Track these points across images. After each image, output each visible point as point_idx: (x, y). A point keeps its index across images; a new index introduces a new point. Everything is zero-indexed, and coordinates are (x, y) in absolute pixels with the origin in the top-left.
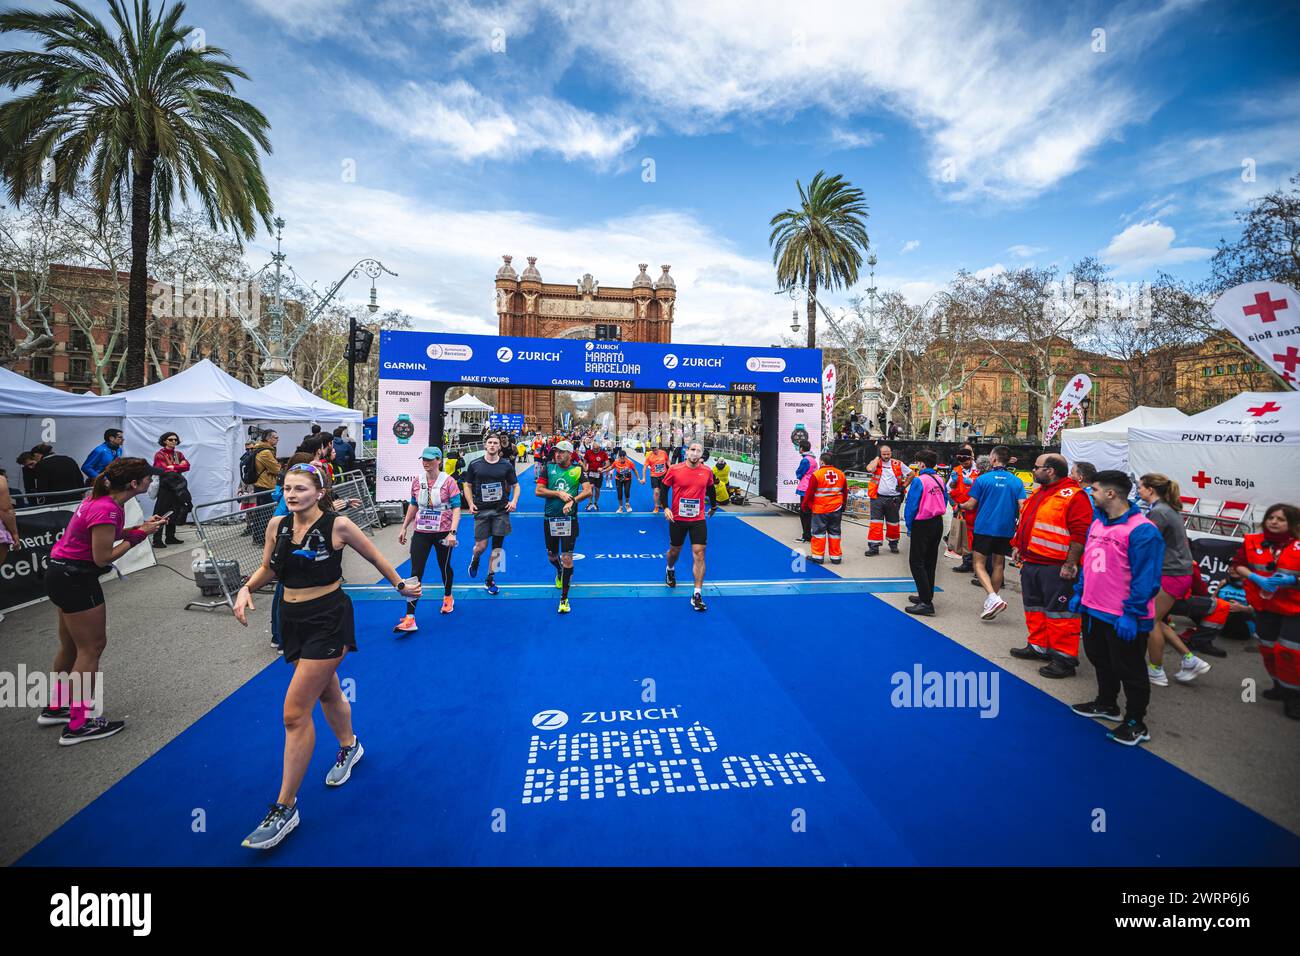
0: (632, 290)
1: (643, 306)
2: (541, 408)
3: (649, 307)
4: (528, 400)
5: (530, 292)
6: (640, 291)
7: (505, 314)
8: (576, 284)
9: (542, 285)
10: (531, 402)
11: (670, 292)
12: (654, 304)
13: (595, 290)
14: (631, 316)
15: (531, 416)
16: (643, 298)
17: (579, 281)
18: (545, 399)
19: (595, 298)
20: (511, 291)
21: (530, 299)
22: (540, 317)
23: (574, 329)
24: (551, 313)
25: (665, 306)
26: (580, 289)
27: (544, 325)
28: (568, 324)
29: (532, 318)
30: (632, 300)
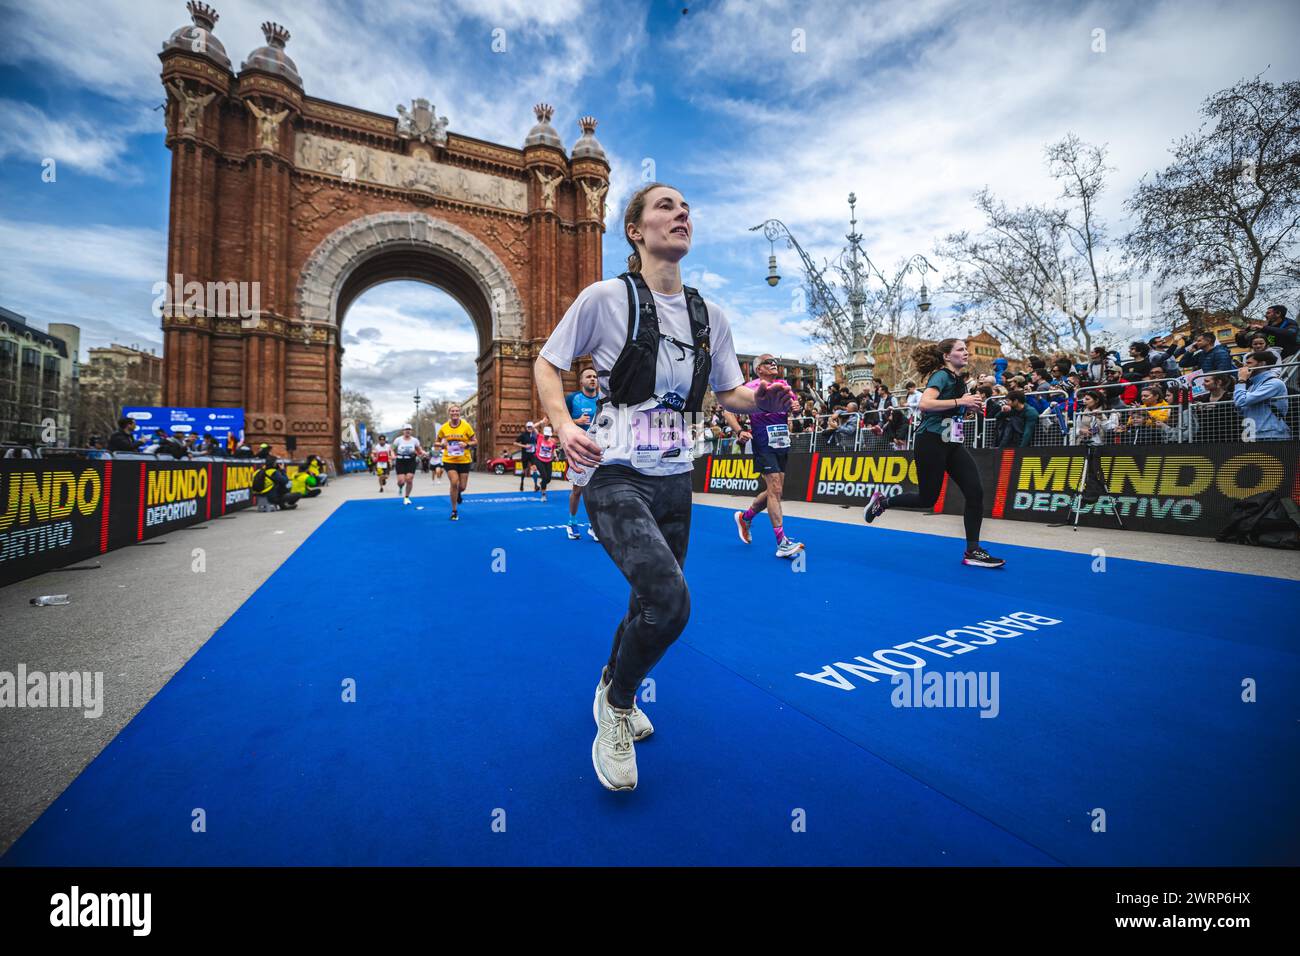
0: (524, 152)
1: (549, 187)
2: (301, 396)
3: (561, 189)
4: (261, 375)
5: (269, 103)
6: (541, 154)
7: (190, 145)
8: (395, 114)
9: (305, 98)
10: (269, 379)
11: (600, 168)
12: (570, 190)
13: (441, 136)
14: (522, 207)
15: (269, 416)
16: (549, 171)
17: (401, 109)
18: (314, 376)
19: (442, 156)
20: (209, 90)
21: (269, 123)
22: (296, 175)
23: (389, 216)
24: (330, 170)
25: (592, 195)
26: (404, 125)
27: (308, 195)
28: (373, 203)
29: (275, 167)
30: (525, 175)
